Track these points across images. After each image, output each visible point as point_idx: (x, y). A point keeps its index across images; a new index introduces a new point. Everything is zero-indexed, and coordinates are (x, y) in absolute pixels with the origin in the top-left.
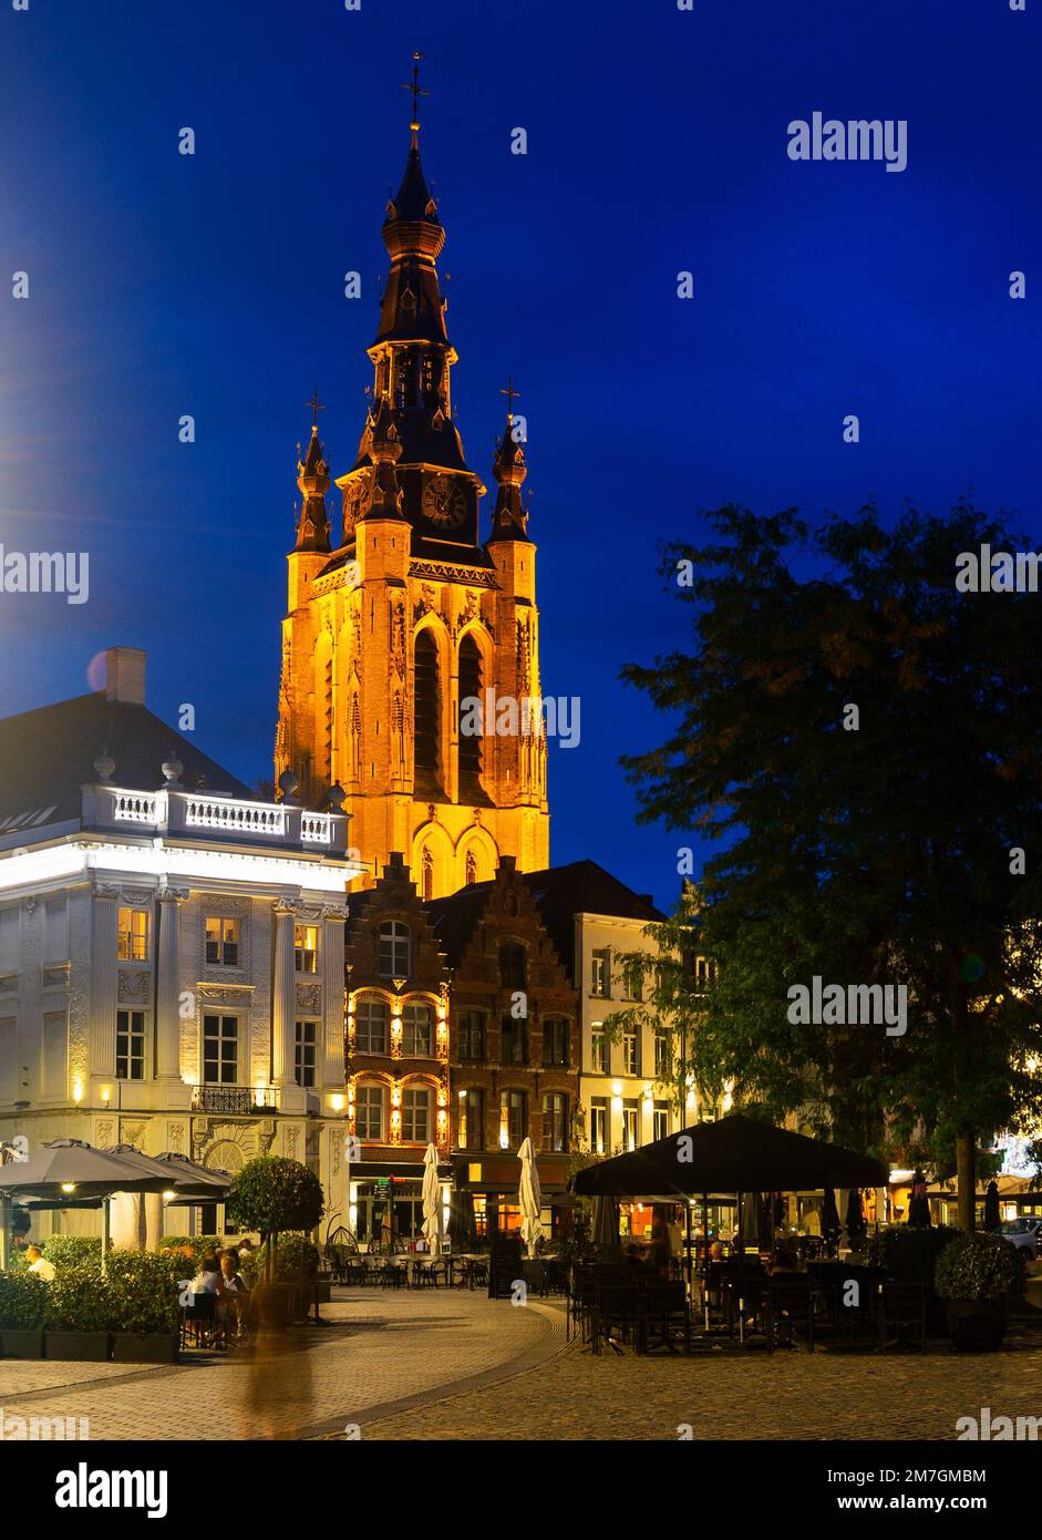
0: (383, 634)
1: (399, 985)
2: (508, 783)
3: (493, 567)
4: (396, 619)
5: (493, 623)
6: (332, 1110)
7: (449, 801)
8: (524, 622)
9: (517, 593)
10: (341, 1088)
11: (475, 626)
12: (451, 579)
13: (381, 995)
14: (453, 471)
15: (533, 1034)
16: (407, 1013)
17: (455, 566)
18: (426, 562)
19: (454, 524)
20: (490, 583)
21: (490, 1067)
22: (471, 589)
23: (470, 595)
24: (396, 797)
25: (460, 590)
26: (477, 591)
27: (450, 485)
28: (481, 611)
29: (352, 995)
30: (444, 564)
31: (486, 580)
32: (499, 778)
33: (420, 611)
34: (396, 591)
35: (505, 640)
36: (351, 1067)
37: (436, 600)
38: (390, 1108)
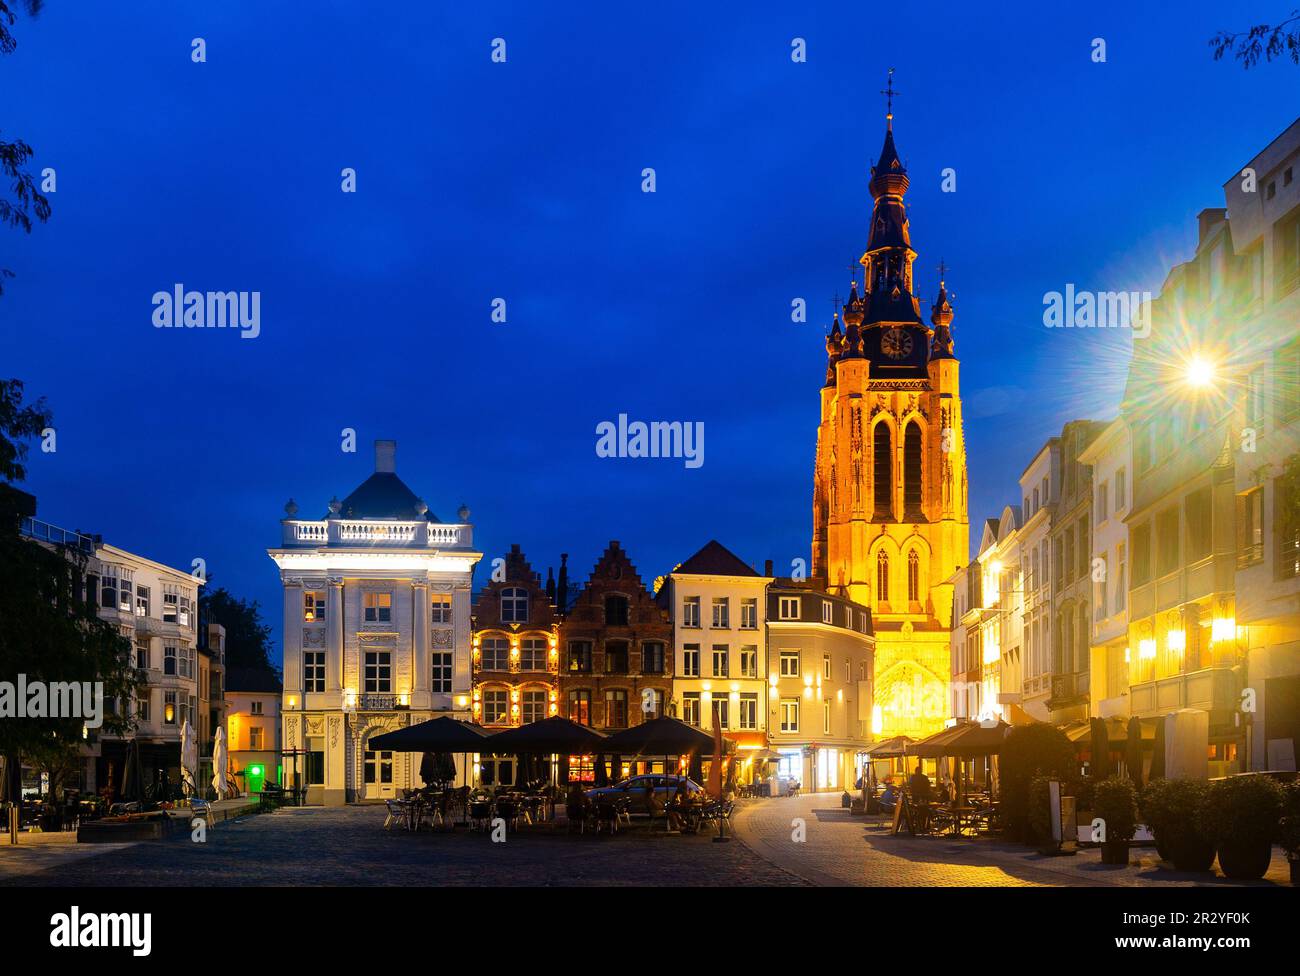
0: (848, 427)
1: (515, 628)
2: (937, 507)
3: (928, 378)
4: (856, 417)
5: (927, 411)
6: (459, 706)
7: (896, 522)
8: (947, 408)
9: (942, 390)
10: (466, 692)
11: (915, 415)
12: (897, 388)
13: (500, 634)
14: (901, 323)
15: (632, 653)
16: (525, 644)
17: (899, 381)
18: (880, 381)
19: (905, 356)
20: (926, 387)
21: (595, 676)
22: (912, 393)
23: (911, 397)
24: (853, 522)
25: (903, 396)
26: (916, 394)
27: (901, 332)
28: (919, 405)
29: (477, 635)
30: (892, 381)
31: (923, 386)
32: (931, 505)
33: (874, 412)
34: (855, 402)
35: (935, 421)
36: (476, 679)
37: (887, 403)
38: (511, 704)
